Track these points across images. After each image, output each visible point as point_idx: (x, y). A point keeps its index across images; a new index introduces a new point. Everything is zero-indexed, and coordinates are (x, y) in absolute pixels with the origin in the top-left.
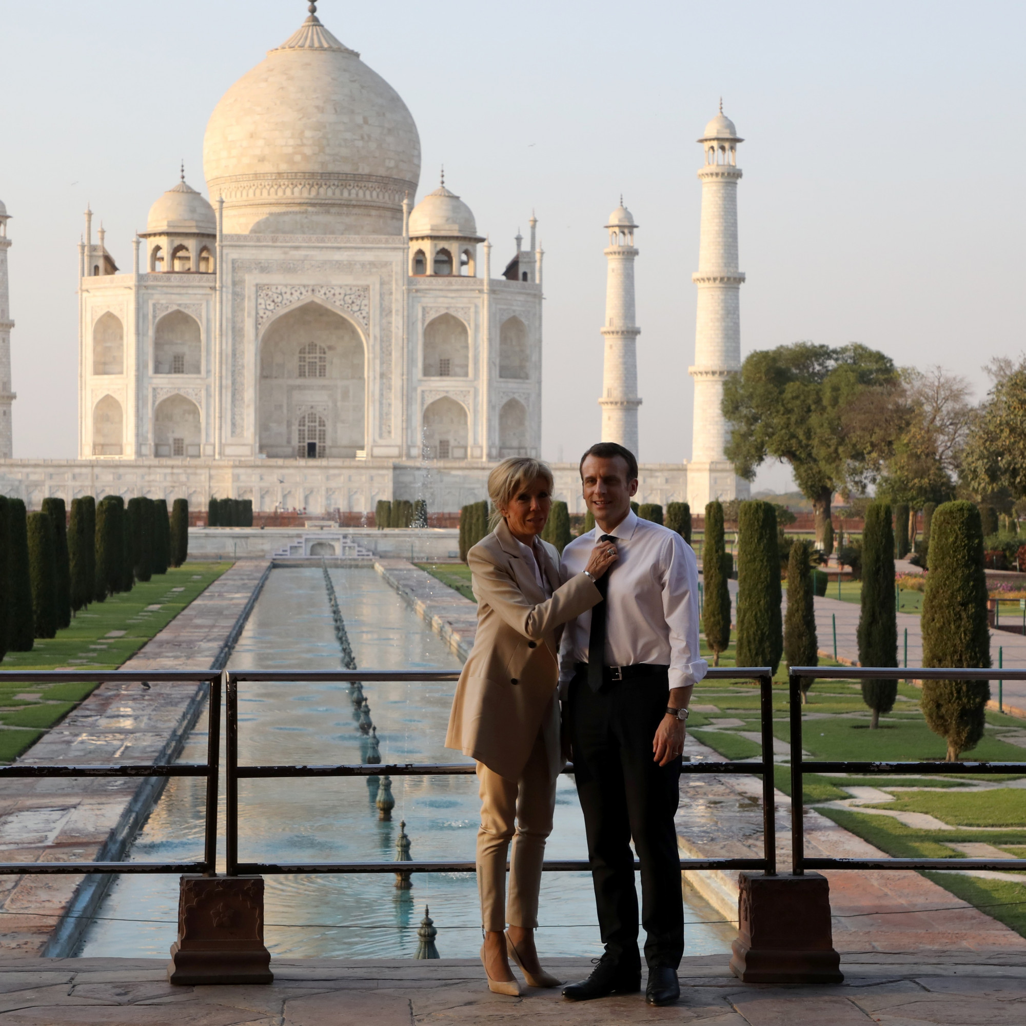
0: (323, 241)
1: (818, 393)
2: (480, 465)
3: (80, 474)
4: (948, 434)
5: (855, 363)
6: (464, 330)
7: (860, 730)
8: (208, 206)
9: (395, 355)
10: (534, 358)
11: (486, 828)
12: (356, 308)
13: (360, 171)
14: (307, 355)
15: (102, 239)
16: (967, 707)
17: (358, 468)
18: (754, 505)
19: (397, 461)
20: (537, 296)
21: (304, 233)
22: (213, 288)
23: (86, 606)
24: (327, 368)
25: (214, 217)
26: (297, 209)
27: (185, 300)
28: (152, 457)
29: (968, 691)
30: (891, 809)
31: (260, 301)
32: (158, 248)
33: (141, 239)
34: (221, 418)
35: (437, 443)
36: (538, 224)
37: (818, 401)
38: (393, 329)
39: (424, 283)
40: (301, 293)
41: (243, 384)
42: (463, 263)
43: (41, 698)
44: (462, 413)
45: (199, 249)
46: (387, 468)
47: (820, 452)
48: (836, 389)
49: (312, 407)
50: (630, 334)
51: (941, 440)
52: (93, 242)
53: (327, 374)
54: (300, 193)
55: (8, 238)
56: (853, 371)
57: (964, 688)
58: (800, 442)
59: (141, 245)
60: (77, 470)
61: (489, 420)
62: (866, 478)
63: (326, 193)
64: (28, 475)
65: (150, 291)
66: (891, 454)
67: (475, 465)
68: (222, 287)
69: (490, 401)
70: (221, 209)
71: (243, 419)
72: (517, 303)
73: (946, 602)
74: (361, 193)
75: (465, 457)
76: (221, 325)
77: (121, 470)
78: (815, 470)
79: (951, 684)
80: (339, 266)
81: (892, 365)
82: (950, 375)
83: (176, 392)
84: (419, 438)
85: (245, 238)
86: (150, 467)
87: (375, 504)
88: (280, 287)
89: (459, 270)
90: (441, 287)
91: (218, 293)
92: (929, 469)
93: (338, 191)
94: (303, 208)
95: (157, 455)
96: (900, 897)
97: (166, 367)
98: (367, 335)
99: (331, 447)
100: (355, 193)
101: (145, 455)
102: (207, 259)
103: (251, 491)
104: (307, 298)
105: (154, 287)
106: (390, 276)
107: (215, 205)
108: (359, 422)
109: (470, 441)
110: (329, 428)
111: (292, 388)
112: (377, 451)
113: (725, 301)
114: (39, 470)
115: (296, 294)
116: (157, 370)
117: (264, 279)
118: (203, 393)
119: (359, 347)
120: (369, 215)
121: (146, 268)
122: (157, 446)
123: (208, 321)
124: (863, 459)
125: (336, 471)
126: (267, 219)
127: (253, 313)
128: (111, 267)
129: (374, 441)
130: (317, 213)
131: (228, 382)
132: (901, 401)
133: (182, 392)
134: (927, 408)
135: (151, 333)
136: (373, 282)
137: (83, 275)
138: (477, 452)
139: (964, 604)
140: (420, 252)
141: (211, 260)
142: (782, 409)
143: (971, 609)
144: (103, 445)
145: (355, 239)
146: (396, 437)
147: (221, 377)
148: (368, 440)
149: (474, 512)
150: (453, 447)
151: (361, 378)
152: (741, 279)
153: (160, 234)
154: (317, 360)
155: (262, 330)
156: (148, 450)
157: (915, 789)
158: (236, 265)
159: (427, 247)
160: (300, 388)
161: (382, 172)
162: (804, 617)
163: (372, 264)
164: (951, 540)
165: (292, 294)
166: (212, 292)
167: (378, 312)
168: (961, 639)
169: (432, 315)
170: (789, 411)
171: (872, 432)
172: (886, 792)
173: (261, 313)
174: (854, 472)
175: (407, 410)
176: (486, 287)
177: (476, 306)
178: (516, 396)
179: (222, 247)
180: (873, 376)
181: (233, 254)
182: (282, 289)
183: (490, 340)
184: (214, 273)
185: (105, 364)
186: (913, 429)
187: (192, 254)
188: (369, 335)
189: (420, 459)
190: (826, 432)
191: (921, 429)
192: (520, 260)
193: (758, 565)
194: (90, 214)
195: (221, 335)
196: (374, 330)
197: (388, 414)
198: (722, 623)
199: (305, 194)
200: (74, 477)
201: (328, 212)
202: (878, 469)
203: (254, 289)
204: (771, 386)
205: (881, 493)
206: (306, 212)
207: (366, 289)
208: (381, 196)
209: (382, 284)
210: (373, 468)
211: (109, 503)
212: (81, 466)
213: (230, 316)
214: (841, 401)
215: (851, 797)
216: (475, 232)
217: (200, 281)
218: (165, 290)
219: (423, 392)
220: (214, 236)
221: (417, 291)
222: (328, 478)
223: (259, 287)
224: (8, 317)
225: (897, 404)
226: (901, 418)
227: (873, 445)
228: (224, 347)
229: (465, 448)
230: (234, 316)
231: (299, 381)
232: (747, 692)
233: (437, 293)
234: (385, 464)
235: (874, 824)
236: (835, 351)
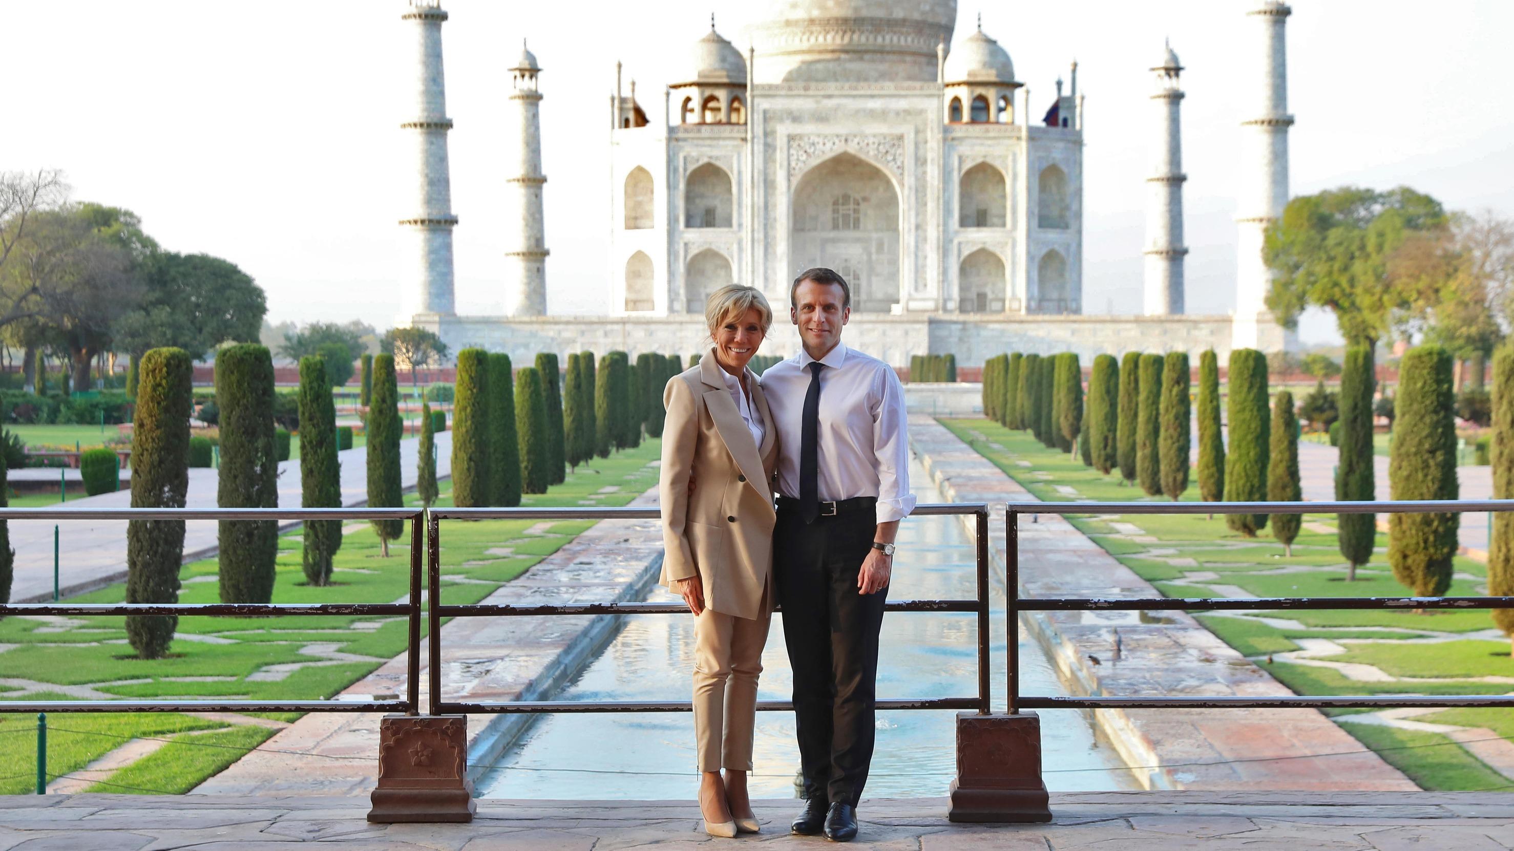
0: (856, 89)
1: (1362, 238)
2: (1017, 318)
3: (612, 331)
4: (1498, 280)
5: (1402, 207)
6: (1002, 180)
7: (1336, 583)
8: (737, 55)
9: (931, 206)
10: (1074, 207)
11: (699, 667)
12: (890, 158)
13: (895, 15)
14: (841, 208)
15: (633, 91)
16: (1435, 557)
17: (892, 322)
18: (1244, 354)
19: (932, 315)
20: (1077, 142)
21: (836, 80)
22: (745, 140)
23: (587, 461)
24: (862, 220)
25: (745, 66)
26: (829, 56)
27: (715, 152)
28: (685, 312)
29: (1435, 541)
30: (1337, 661)
31: (792, 151)
32: (688, 100)
33: (672, 91)
34: (753, 272)
35: (975, 297)
36: (1079, 69)
37: (1362, 248)
38: (929, 178)
39: (960, 130)
40: (834, 144)
41: (775, 237)
42: (1001, 110)
43: (512, 553)
44: (1000, 264)
45: (730, 99)
46: (922, 322)
47: (1364, 301)
48: (1381, 235)
49: (846, 260)
50: (1176, 181)
51: (1492, 287)
52: (623, 95)
53: (862, 225)
54: (833, 40)
55: (540, 91)
56: (1400, 215)
57: (1431, 538)
58: (1343, 291)
59: (671, 97)
60: (609, 327)
61: (1028, 272)
62: (1413, 327)
63: (861, 39)
64: (560, 332)
65: (681, 143)
66: (1438, 302)
67: (1012, 319)
68: (753, 138)
69: (1028, 253)
70: (752, 57)
71: (775, 274)
72: (1058, 152)
73: (1413, 450)
74: (895, 39)
75: (1003, 310)
76: (753, 177)
77: (653, 327)
78: (1359, 319)
79: (1417, 534)
80: (872, 114)
81: (1441, 210)
82: (1501, 218)
83: (706, 247)
84: (955, 292)
85: (777, 87)
86: (681, 323)
87: (910, 360)
88: (812, 138)
89: (997, 117)
90: (977, 135)
91: (749, 144)
92: (1477, 317)
93: (871, 37)
94: (836, 55)
95: (689, 310)
96: (1306, 747)
97: (698, 220)
98: (902, 185)
99: (865, 302)
100: (888, 39)
101: (677, 312)
102: (738, 110)
103: (784, 347)
104: (839, 148)
105: (685, 140)
106: (926, 124)
107: (746, 55)
108: (894, 276)
109: (1009, 294)
110: (864, 283)
111: (825, 241)
112: (913, 305)
113: (1273, 144)
114: (571, 327)
115: (829, 145)
116: (688, 224)
117: (796, 129)
118: (735, 247)
119: (893, 200)
120: (904, 62)
121: (676, 120)
122: (689, 302)
123: (739, 173)
124: (1409, 308)
125: (870, 326)
126: (799, 68)
127: (785, 164)
128: (641, 119)
129: (910, 295)
130: (850, 61)
131: (760, 235)
132: (1450, 247)
133: (714, 247)
134: (1477, 253)
135: (682, 186)
136: (907, 130)
137: (613, 127)
138: (1015, 305)
139: (1432, 452)
140: (956, 100)
141: (743, 111)
142: (1324, 257)
143: (1440, 456)
144: (635, 302)
145: (889, 87)
146: (932, 290)
147: (753, 231)
148: (903, 294)
149: (996, 365)
150: (992, 300)
151: (896, 230)
152: (1289, 121)
153: (691, 85)
154: (851, 212)
155: (795, 181)
156: (680, 305)
157: (1370, 641)
158: (768, 116)
159: (965, 95)
160: (834, 241)
161: (916, 16)
162: (1288, 468)
163: (907, 112)
164: (1419, 385)
165: (824, 144)
166: (744, 143)
167: (913, 162)
168: (1428, 487)
169: (968, 165)
170: (1331, 259)
171: (1418, 279)
172: (1338, 644)
173: (793, 164)
174: (1400, 321)
175: (944, 262)
176: (1024, 134)
177: (1014, 155)
178: (1056, 247)
179: (753, 97)
180: (1421, 221)
181: (763, 104)
182: (814, 139)
183: (1029, 189)
184: (746, 124)
185: (636, 218)
186: (1461, 276)
187: (723, 104)
188: (903, 185)
189: (957, 312)
190: (1370, 280)
191: (1470, 275)
192: (1061, 105)
193: (1247, 415)
194: (620, 66)
195: (753, 187)
196: (909, 180)
197: (924, 266)
198: (1216, 475)
199: (838, 41)
200: (606, 334)
201: (861, 59)
202: (1424, 318)
203: (785, 140)
204: (1313, 233)
205: (1427, 340)
206: (838, 59)
207: (901, 138)
208: (916, 41)
209: (917, 132)
210: (908, 322)
211: (612, 358)
212: (613, 323)
213: (761, 167)
214: (1387, 248)
215: (1300, 649)
216: (1013, 77)
217: (732, 131)
218: (695, 142)
219: (960, 244)
220: (745, 86)
221: (953, 139)
222: (862, 333)
223: (791, 138)
224: (540, 173)
225: (1446, 251)
226: (1448, 264)
227: (1420, 293)
228: (756, 199)
229: (1003, 301)
230: (765, 168)
231: (832, 234)
232: (1232, 545)
233: (974, 141)
234: (920, 318)
235: (1313, 676)
236: (1381, 195)
